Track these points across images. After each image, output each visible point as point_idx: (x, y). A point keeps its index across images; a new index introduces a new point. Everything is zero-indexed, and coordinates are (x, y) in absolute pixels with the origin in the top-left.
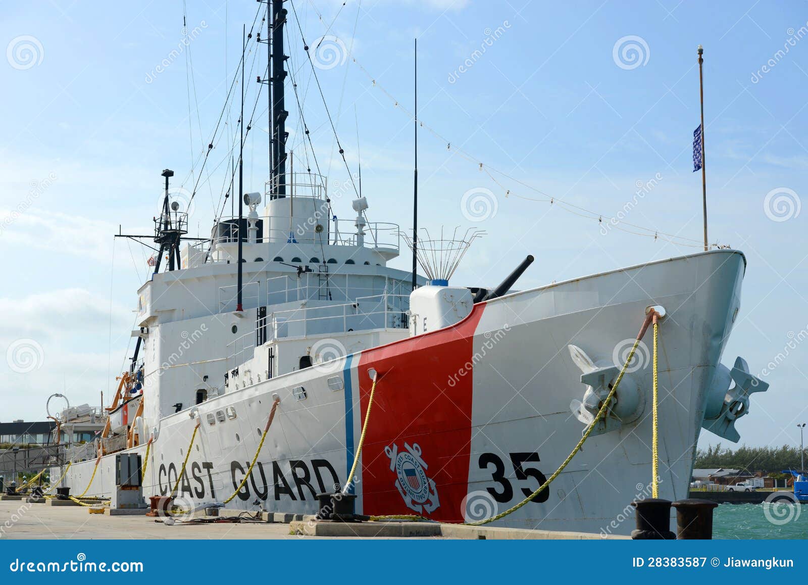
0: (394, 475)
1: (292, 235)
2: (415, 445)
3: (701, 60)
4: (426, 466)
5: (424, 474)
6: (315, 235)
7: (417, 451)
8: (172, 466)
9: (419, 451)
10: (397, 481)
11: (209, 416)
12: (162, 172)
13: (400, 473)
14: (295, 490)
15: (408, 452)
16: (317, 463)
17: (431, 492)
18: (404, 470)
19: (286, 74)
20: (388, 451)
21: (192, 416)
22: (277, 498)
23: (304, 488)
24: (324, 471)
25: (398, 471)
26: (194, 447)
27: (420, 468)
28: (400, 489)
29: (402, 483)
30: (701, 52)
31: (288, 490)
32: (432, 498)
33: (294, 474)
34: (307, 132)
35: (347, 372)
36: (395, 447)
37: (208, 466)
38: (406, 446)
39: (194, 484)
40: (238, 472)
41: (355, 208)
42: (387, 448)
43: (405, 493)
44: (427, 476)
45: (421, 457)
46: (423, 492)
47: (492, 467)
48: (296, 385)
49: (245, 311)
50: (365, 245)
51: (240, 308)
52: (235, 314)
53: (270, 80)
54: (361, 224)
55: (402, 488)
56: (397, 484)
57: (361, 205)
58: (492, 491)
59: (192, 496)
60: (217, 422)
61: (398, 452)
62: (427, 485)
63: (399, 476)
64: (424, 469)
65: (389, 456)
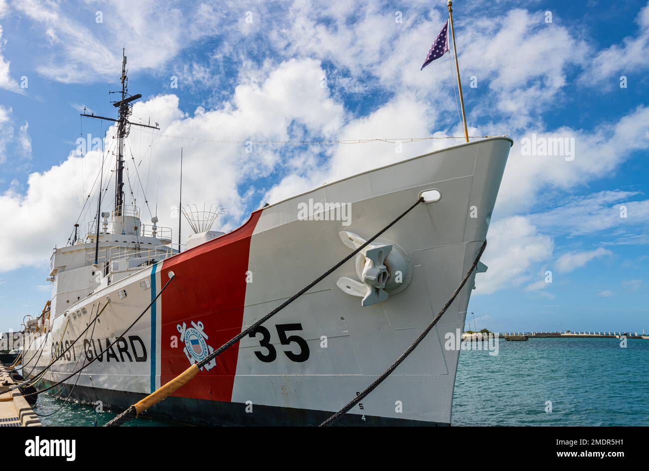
0: (183, 344)
1: (123, 231)
2: (199, 323)
4: (207, 337)
5: (205, 343)
6: (134, 231)
7: (200, 327)
8: (57, 343)
9: (201, 327)
10: (185, 348)
11: (74, 314)
13: (187, 342)
14: (118, 355)
15: (194, 328)
16: (132, 338)
18: (191, 341)
19: (123, 167)
20: (179, 328)
21: (65, 315)
22: (108, 360)
23: (124, 354)
24: (136, 343)
25: (186, 341)
26: (66, 332)
27: (203, 339)
28: (187, 354)
29: (188, 350)
31: (114, 355)
33: (118, 346)
34: (132, 193)
35: (153, 276)
36: (185, 325)
37: (73, 342)
38: (193, 323)
39: (66, 353)
40: (87, 346)
41: (153, 221)
42: (178, 326)
43: (190, 357)
44: (207, 344)
45: (204, 331)
46: (204, 355)
47: (260, 336)
48: (121, 289)
49: (99, 264)
50: (157, 237)
51: (96, 263)
52: (94, 266)
53: (117, 170)
54: (155, 228)
55: (188, 352)
56: (185, 350)
57: (155, 220)
58: (258, 354)
59: (65, 360)
60: (77, 317)
61: (186, 329)
62: (207, 351)
63: (187, 345)
64: (204, 338)
65: (180, 331)
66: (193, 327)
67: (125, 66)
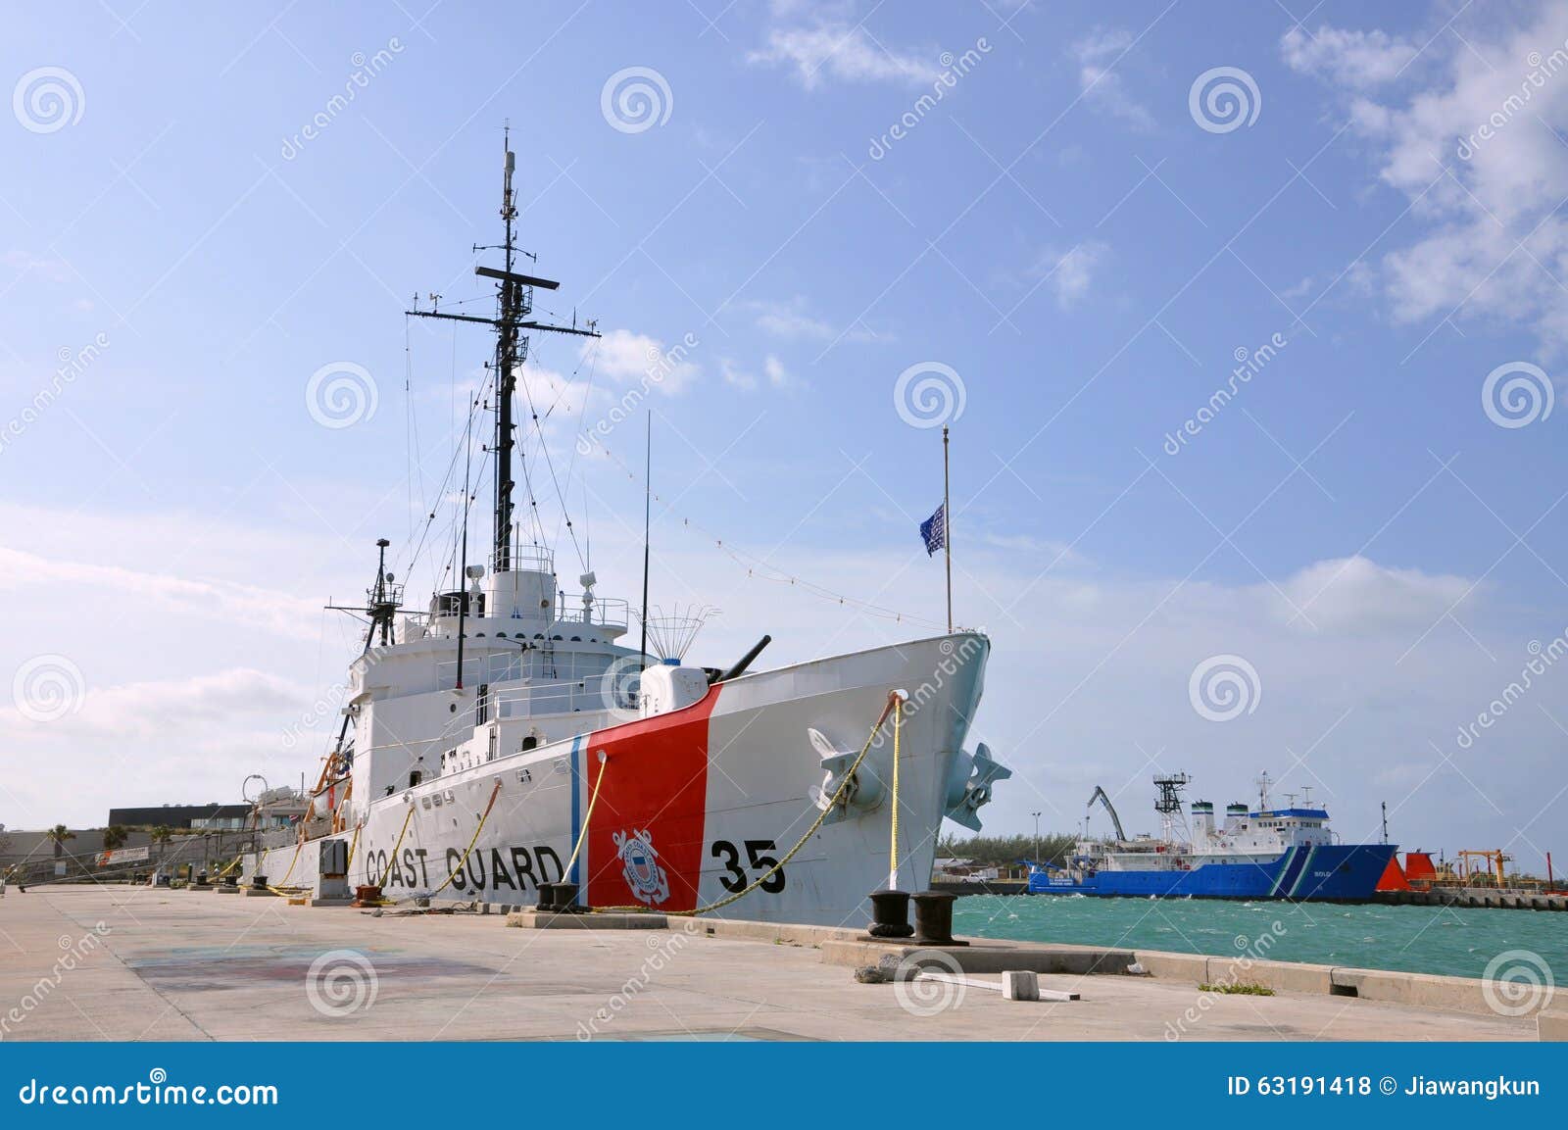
0: (622, 863)
1: (516, 609)
2: (645, 832)
3: (946, 440)
4: (656, 854)
5: (654, 863)
6: (540, 610)
7: (646, 838)
8: (382, 853)
9: (649, 838)
10: (625, 870)
11: (425, 800)
12: (377, 542)
13: (628, 861)
14: (515, 879)
16: (540, 851)
17: (661, 880)
18: (633, 858)
19: (513, 443)
20: (616, 838)
21: (406, 800)
22: (496, 887)
23: (526, 877)
24: (547, 858)
25: (626, 859)
26: (406, 833)
27: (650, 857)
28: (628, 879)
29: (630, 872)
30: (946, 432)
31: (507, 879)
32: (660, 887)
33: (515, 862)
34: (534, 504)
35: (575, 755)
36: (624, 834)
37: (422, 853)
38: (636, 832)
39: (405, 872)
40: (454, 859)
41: (583, 583)
42: (615, 835)
43: (633, 883)
44: (657, 864)
45: (651, 844)
46: (652, 881)
47: (725, 856)
48: (520, 768)
49: (465, 689)
50: (592, 622)
51: (459, 686)
52: (455, 692)
53: (496, 449)
54: (588, 599)
55: (630, 878)
56: (625, 873)
57: (588, 581)
58: (725, 881)
59: (402, 885)
60: (433, 806)
61: (627, 839)
62: (656, 874)
63: (627, 864)
64: (654, 857)
65: (617, 843)
66: (638, 839)
67: (510, 177)
